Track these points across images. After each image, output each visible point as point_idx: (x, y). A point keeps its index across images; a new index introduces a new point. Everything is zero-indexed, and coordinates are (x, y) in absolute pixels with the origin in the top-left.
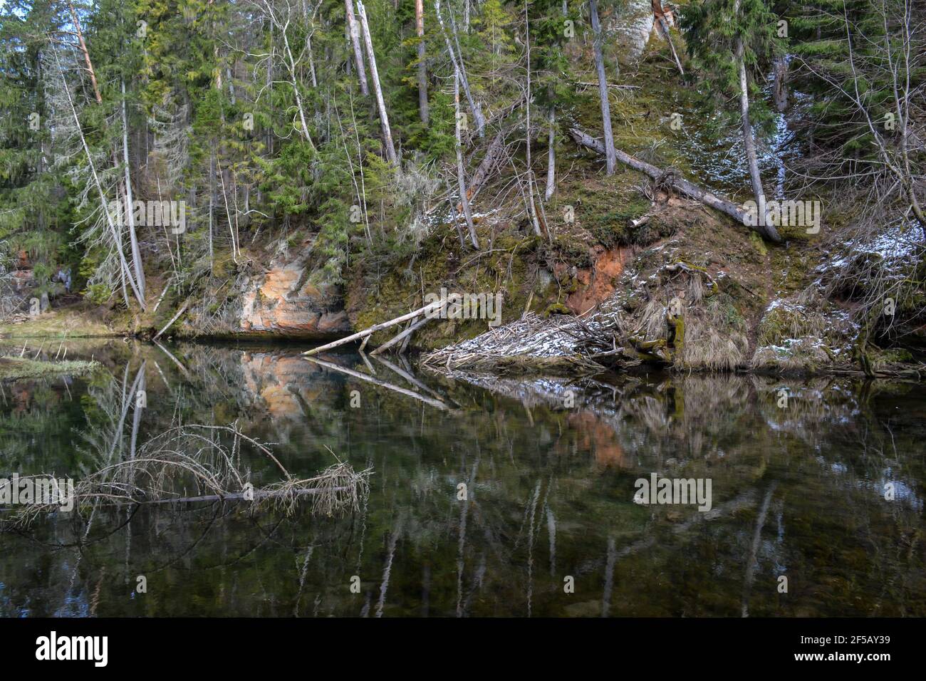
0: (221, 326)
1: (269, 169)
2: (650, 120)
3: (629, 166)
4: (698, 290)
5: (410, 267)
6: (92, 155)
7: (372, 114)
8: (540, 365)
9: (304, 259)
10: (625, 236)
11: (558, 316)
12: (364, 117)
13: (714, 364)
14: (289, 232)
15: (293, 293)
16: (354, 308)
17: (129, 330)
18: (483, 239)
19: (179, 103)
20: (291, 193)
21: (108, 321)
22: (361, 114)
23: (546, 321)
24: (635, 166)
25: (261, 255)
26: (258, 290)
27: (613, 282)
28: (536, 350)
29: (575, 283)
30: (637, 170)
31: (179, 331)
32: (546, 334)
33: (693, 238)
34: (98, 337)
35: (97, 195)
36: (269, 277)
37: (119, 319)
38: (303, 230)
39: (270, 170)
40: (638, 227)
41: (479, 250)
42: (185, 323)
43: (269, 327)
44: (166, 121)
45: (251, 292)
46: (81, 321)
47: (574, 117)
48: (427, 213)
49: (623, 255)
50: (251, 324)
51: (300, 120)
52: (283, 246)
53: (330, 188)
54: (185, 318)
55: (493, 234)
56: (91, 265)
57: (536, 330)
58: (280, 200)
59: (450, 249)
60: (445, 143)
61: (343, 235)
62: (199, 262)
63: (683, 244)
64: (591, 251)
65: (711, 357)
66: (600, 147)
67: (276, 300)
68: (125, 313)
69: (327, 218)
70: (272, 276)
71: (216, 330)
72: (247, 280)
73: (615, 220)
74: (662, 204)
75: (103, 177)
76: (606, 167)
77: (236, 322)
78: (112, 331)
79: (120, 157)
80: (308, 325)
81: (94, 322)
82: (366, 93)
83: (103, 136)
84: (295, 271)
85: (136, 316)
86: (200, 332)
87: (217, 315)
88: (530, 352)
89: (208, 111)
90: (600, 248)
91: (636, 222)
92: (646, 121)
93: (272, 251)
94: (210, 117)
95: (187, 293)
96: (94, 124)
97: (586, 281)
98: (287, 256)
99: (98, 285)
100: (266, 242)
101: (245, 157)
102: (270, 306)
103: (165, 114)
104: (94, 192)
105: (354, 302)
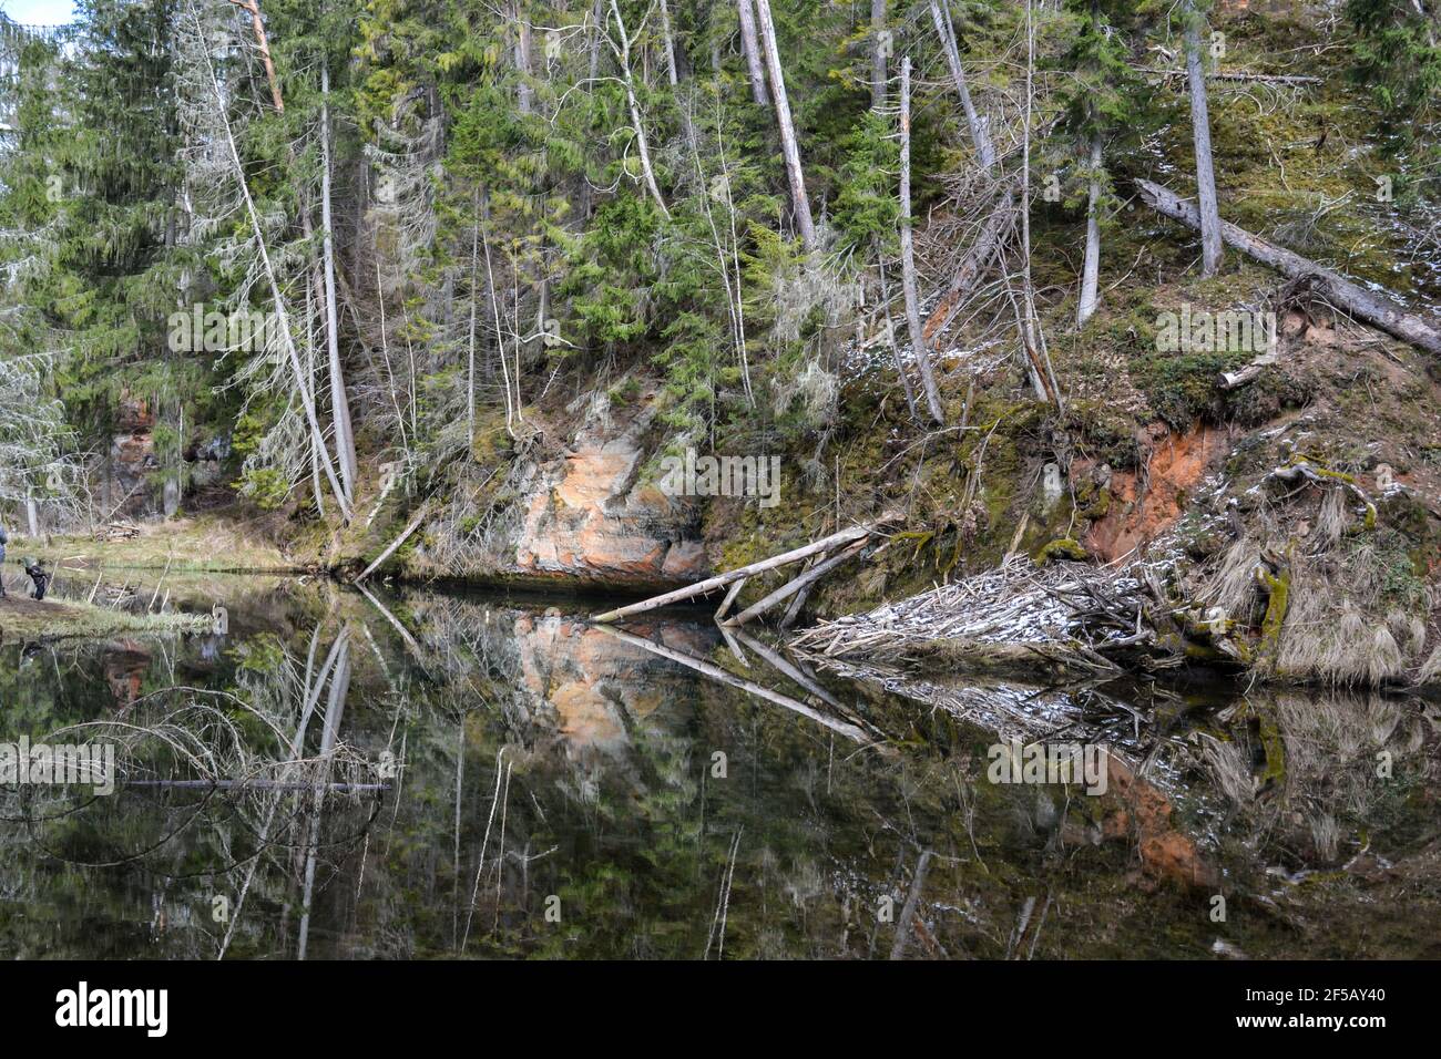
0: (481, 561)
1: (575, 253)
2: (1327, 153)
3: (1249, 258)
4: (1334, 519)
5: (818, 453)
6: (261, 216)
7: (771, 142)
8: (987, 660)
9: (640, 431)
10: (1214, 405)
11: (1063, 564)
12: (754, 150)
13: (1337, 672)
14: (613, 378)
15: (619, 499)
16: (717, 533)
17: (321, 562)
18: (952, 403)
19: (423, 114)
20: (614, 299)
21: (283, 542)
22: (750, 144)
23: (1039, 572)
24: (1261, 256)
25: (560, 421)
26: (552, 491)
27: (1180, 498)
28: (1002, 629)
29: (1104, 500)
30: (1265, 265)
31: (406, 566)
32: (1030, 599)
33: (1346, 412)
34: (260, 572)
35: (268, 293)
36: (572, 466)
37: (304, 539)
38: (641, 372)
39: (577, 252)
40: (1237, 387)
41: (945, 425)
42: (419, 550)
43: (569, 566)
44: (399, 150)
45: (538, 495)
46: (233, 541)
47: (1163, 151)
48: (865, 346)
49: (1210, 445)
50: (536, 557)
51: (638, 154)
52: (600, 404)
53: (682, 291)
54: (418, 543)
55: (971, 394)
56: (255, 430)
57: (1016, 590)
58: (593, 314)
59: (894, 422)
60: (873, 212)
61: (704, 388)
62: (448, 432)
63: (1322, 425)
64: (1142, 434)
65: (1335, 658)
66: (1191, 217)
67: (585, 512)
68: (315, 526)
69: (678, 353)
70: (579, 464)
71: (473, 567)
72: (532, 469)
73: (1193, 371)
74: (1291, 341)
75: (281, 260)
76: (1201, 260)
77: (509, 552)
78: (289, 563)
79: (316, 218)
80: (643, 564)
81: (256, 543)
82: (761, 100)
83: (284, 177)
84: (622, 454)
85: (333, 535)
86: (443, 570)
87: (474, 537)
88: (988, 632)
89: (474, 134)
90: (1158, 428)
91: (1231, 378)
92: (1317, 155)
93: (579, 415)
94: (475, 145)
95: (423, 494)
96: (268, 153)
97: (1128, 496)
98: (608, 423)
99: (265, 470)
100: (572, 396)
101: (535, 227)
102: (573, 523)
103: (395, 136)
104: (263, 287)
105: (720, 522)
